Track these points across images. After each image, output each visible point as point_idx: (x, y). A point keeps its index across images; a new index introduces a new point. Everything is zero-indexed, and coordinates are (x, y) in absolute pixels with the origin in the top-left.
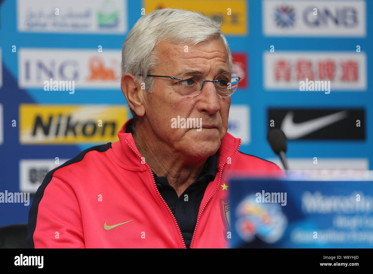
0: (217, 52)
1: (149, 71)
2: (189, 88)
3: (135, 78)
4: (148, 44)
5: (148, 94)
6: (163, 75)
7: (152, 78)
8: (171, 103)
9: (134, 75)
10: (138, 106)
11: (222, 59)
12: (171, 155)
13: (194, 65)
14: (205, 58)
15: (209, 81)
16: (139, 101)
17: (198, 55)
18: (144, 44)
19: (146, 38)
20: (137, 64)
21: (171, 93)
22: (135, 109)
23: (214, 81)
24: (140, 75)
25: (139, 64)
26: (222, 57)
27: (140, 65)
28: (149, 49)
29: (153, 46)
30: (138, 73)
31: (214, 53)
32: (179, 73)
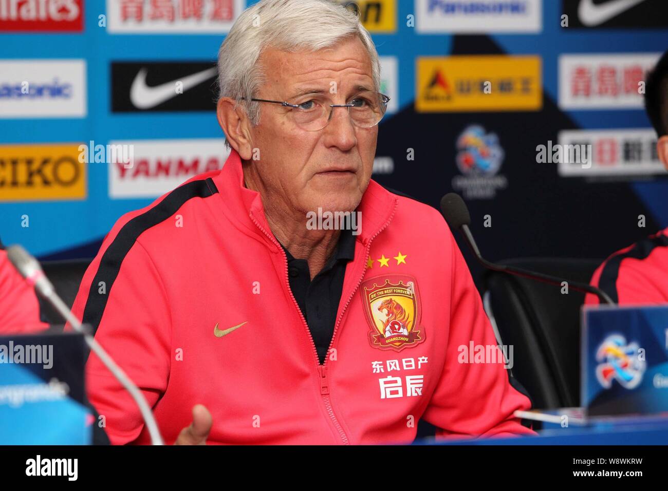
0: (350, 60)
1: (254, 93)
2: (309, 113)
3: (236, 104)
4: (250, 52)
5: (255, 127)
6: (272, 100)
7: (257, 103)
8: (284, 138)
9: (235, 99)
10: (243, 144)
11: (358, 70)
12: (291, 216)
13: (313, 81)
14: (332, 70)
15: (340, 106)
16: (244, 137)
17: (320, 66)
18: (245, 52)
19: (246, 43)
20: (237, 82)
21: (283, 123)
22: (239, 150)
23: (347, 106)
24: (243, 98)
25: (239, 82)
26: (357, 67)
27: (241, 85)
28: (252, 59)
29: (257, 56)
30: (240, 96)
31: (344, 62)
32: (292, 96)
